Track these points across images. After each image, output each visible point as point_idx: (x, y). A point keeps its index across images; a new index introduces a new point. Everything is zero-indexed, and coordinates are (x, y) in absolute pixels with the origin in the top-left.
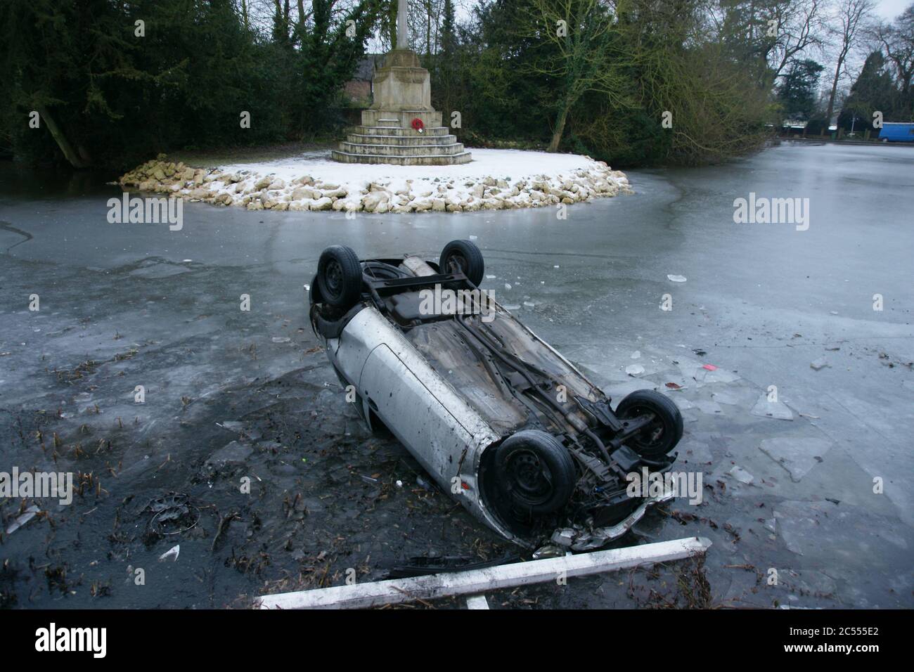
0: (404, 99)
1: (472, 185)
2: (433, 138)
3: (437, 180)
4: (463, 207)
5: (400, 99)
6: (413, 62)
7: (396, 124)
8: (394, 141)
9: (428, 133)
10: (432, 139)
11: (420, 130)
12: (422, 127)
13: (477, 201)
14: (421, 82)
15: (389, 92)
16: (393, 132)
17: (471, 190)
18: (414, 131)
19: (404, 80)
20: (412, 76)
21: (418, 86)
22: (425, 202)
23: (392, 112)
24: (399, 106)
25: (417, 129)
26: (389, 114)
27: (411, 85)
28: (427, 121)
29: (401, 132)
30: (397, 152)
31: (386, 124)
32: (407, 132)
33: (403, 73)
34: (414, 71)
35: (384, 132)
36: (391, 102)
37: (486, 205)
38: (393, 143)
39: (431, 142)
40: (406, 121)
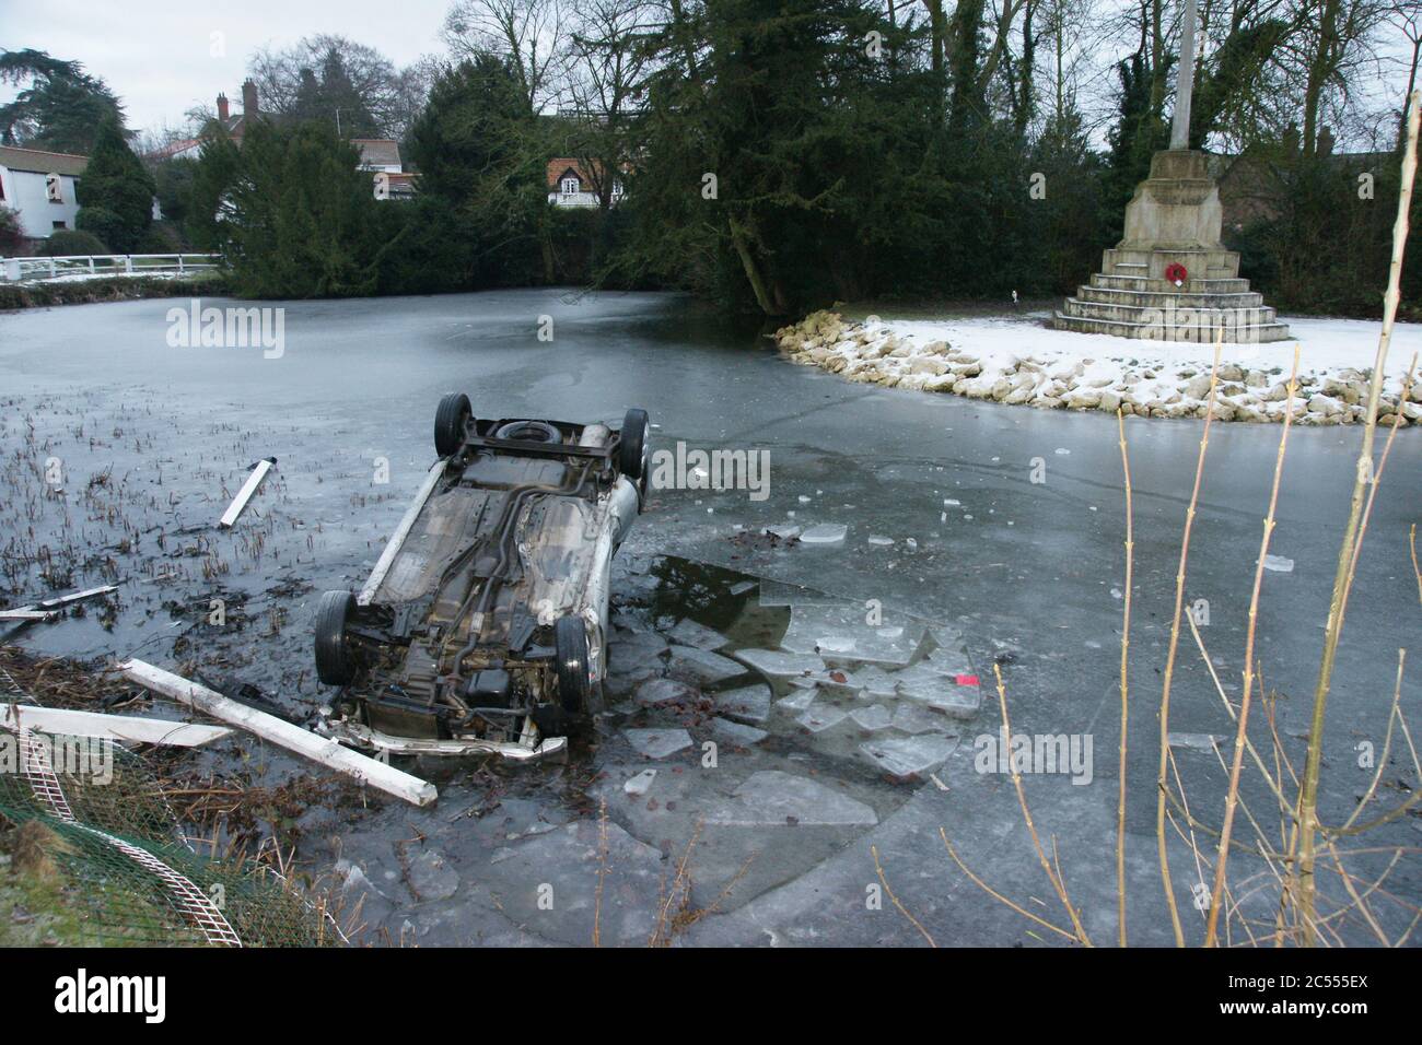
0: (1161, 231)
1: (1190, 375)
2: (1200, 297)
3: (1134, 363)
4: (1151, 409)
5: (1155, 231)
6: (1190, 169)
7: (1142, 272)
8: (1128, 299)
9: (1193, 288)
10: (1198, 298)
11: (1179, 283)
12: (1182, 278)
13: (1187, 401)
14: (1198, 202)
15: (1140, 221)
16: (1131, 285)
17: (1185, 383)
18: (1167, 285)
19: (1165, 200)
20: (1183, 193)
21: (1189, 209)
22: (1090, 394)
23: (1138, 252)
24: (1151, 243)
25: (1173, 280)
26: (1134, 255)
27: (1178, 208)
28: (1197, 269)
29: (1143, 285)
30: (1127, 317)
31: (1126, 271)
32: (1155, 285)
33: (1167, 188)
34: (1187, 184)
35: (1120, 283)
36: (1141, 235)
37: (1199, 411)
38: (1126, 303)
39: (1194, 302)
40: (1158, 268)
